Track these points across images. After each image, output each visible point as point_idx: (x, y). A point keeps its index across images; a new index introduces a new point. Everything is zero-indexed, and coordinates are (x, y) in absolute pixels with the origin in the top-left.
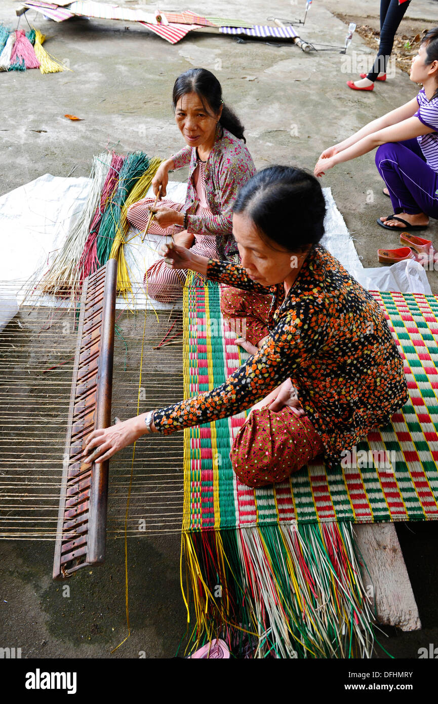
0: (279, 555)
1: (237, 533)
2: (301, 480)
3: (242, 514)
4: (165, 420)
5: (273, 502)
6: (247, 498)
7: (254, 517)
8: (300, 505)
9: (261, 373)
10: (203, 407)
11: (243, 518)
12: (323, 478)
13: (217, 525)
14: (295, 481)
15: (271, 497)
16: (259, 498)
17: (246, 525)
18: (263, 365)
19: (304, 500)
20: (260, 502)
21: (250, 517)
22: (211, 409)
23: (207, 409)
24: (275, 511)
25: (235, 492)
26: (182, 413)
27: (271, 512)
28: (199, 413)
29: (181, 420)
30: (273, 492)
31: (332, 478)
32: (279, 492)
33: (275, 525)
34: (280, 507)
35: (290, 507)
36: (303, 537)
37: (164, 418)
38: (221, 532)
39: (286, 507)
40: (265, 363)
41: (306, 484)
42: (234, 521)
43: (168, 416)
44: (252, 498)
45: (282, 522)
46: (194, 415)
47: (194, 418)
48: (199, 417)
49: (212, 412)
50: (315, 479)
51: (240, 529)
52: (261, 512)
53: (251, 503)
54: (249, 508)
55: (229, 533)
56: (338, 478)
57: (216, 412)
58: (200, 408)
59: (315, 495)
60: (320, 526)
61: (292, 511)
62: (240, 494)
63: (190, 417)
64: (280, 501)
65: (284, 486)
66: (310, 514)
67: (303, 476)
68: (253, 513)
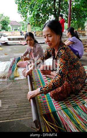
0: (71, 115)
1: (57, 112)
2: (69, 98)
3: (56, 108)
4: (43, 89)
5: (64, 104)
6: (57, 104)
7: (60, 108)
8: (71, 103)
9: (63, 67)
10: (53, 82)
11: (57, 108)
12: (75, 97)
13: (50, 111)
14: (68, 98)
15: (63, 103)
16: (60, 103)
17: (59, 110)
18: (63, 65)
19: (72, 102)
20: (61, 104)
21: (59, 108)
22: (55, 82)
23: (54, 82)
24: (65, 105)
25: (53, 103)
26: (48, 85)
27: (64, 106)
28: (52, 84)
29: (47, 87)
30: (63, 102)
31: (77, 96)
32: (65, 101)
33: (67, 108)
34: (66, 104)
35: (69, 104)
36: (75, 109)
37: (43, 88)
38: (52, 113)
39: (68, 104)
40: (63, 64)
41: (71, 98)
42: (55, 109)
43: (44, 87)
44: (58, 104)
45: (68, 107)
46: (51, 85)
47: (51, 86)
48: (52, 85)
49: (56, 83)
50: (73, 97)
51: (57, 111)
52: (62, 106)
53: (58, 105)
54: (58, 106)
55: (54, 113)
56: (78, 96)
57: (57, 83)
58: (52, 83)
59: (74, 100)
60: (79, 106)
61: (70, 104)
62: (54, 103)
63: (50, 86)
64: (66, 103)
65: (66, 100)
66: (75, 104)
67: (69, 97)
68: (60, 107)
